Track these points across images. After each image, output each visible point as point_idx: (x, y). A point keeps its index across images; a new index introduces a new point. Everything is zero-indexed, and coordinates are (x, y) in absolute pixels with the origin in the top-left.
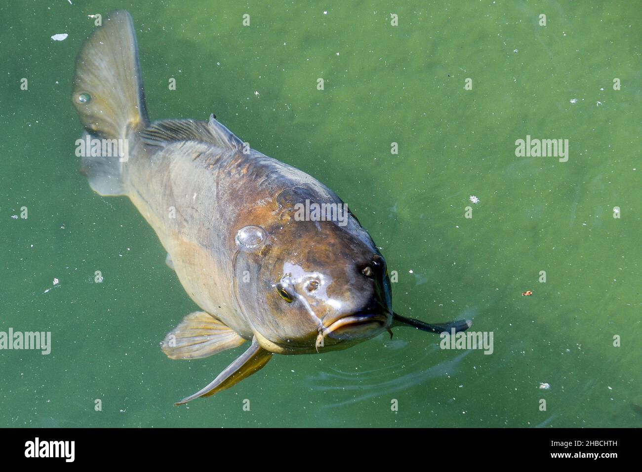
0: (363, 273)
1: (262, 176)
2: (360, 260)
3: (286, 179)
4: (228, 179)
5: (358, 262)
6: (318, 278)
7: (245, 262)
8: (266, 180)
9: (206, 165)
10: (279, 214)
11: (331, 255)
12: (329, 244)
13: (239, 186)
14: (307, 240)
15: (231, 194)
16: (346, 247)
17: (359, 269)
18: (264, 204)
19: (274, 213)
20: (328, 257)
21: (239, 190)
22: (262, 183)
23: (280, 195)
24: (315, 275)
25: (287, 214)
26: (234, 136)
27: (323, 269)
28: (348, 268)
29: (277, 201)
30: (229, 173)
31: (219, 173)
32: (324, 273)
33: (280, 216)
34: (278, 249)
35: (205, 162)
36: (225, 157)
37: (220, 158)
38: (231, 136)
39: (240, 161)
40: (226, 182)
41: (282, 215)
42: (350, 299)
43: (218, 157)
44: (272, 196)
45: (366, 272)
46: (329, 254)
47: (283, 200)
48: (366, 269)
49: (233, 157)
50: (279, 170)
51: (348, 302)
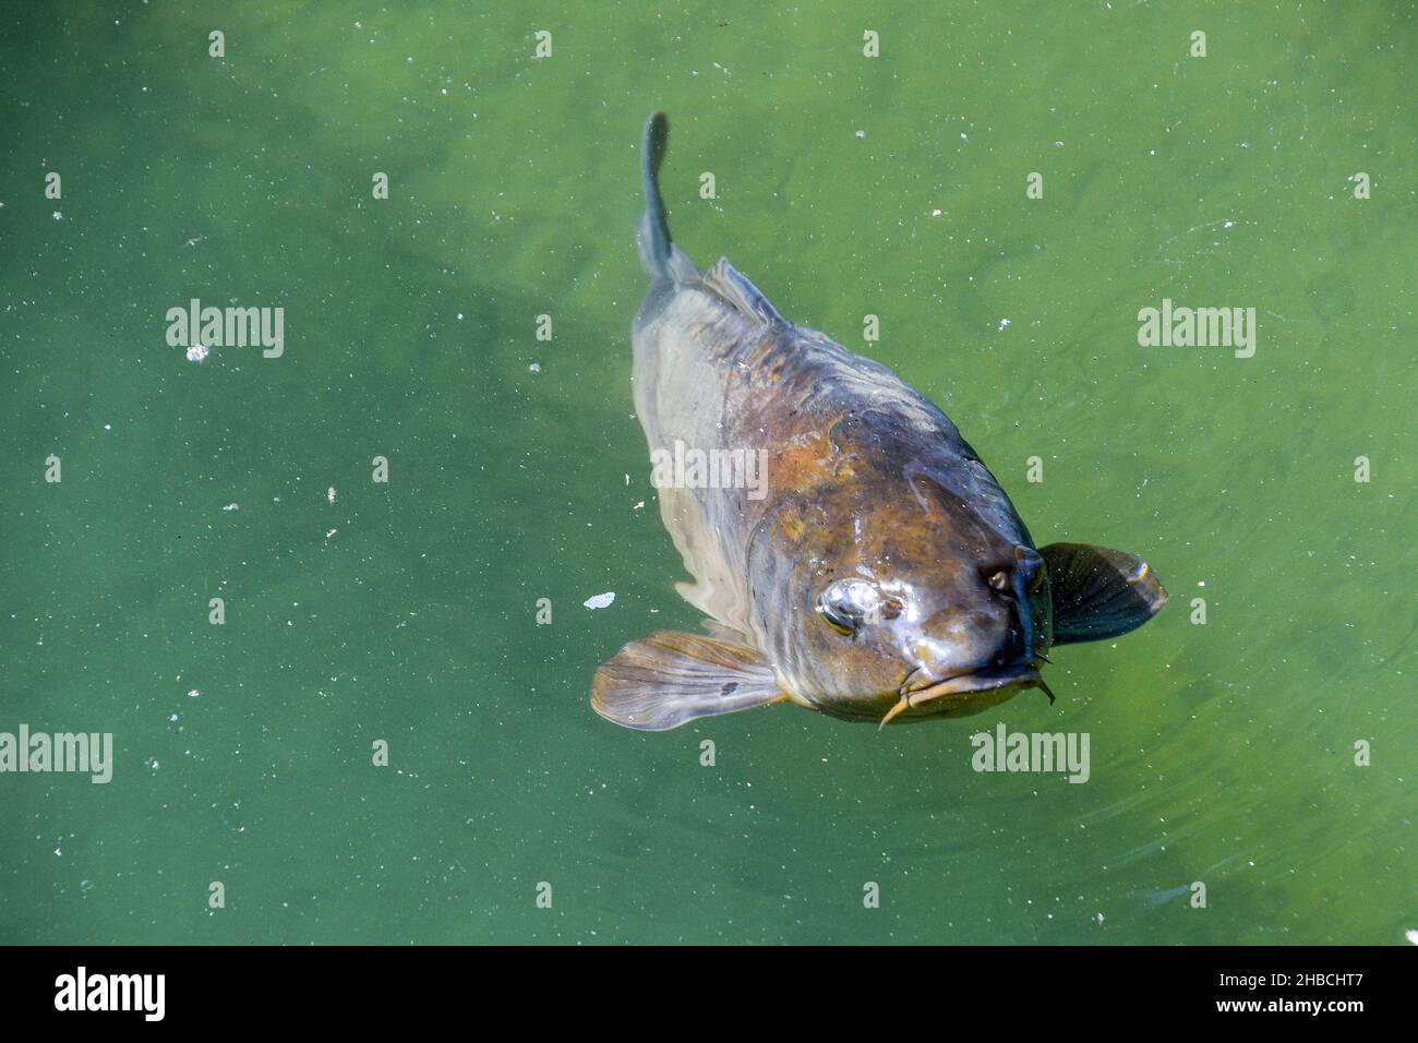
0: (991, 584)
1: (806, 387)
2: (986, 558)
3: (850, 395)
4: (744, 389)
5: (982, 561)
6: (902, 593)
7: (767, 553)
8: (812, 396)
9: (710, 358)
10: (832, 464)
11: (929, 547)
12: (927, 525)
13: (764, 404)
14: (884, 515)
15: (748, 421)
16: (960, 532)
17: (983, 575)
18: (805, 443)
19: (822, 462)
20: (923, 552)
21: (762, 413)
22: (805, 401)
23: (837, 426)
24: (896, 586)
25: (847, 466)
26: (766, 300)
27: (912, 576)
28: (962, 574)
29: (831, 439)
30: (748, 377)
31: (731, 375)
32: (915, 584)
33: (835, 468)
34: (831, 532)
35: (711, 350)
36: (745, 342)
37: (736, 343)
38: (758, 299)
39: (769, 351)
40: (740, 397)
41: (839, 468)
42: (965, 640)
43: (734, 341)
44: (820, 426)
45: (997, 582)
46: (925, 546)
47: (841, 435)
48: (998, 576)
49: (759, 343)
50: (840, 375)
51: (961, 648)
